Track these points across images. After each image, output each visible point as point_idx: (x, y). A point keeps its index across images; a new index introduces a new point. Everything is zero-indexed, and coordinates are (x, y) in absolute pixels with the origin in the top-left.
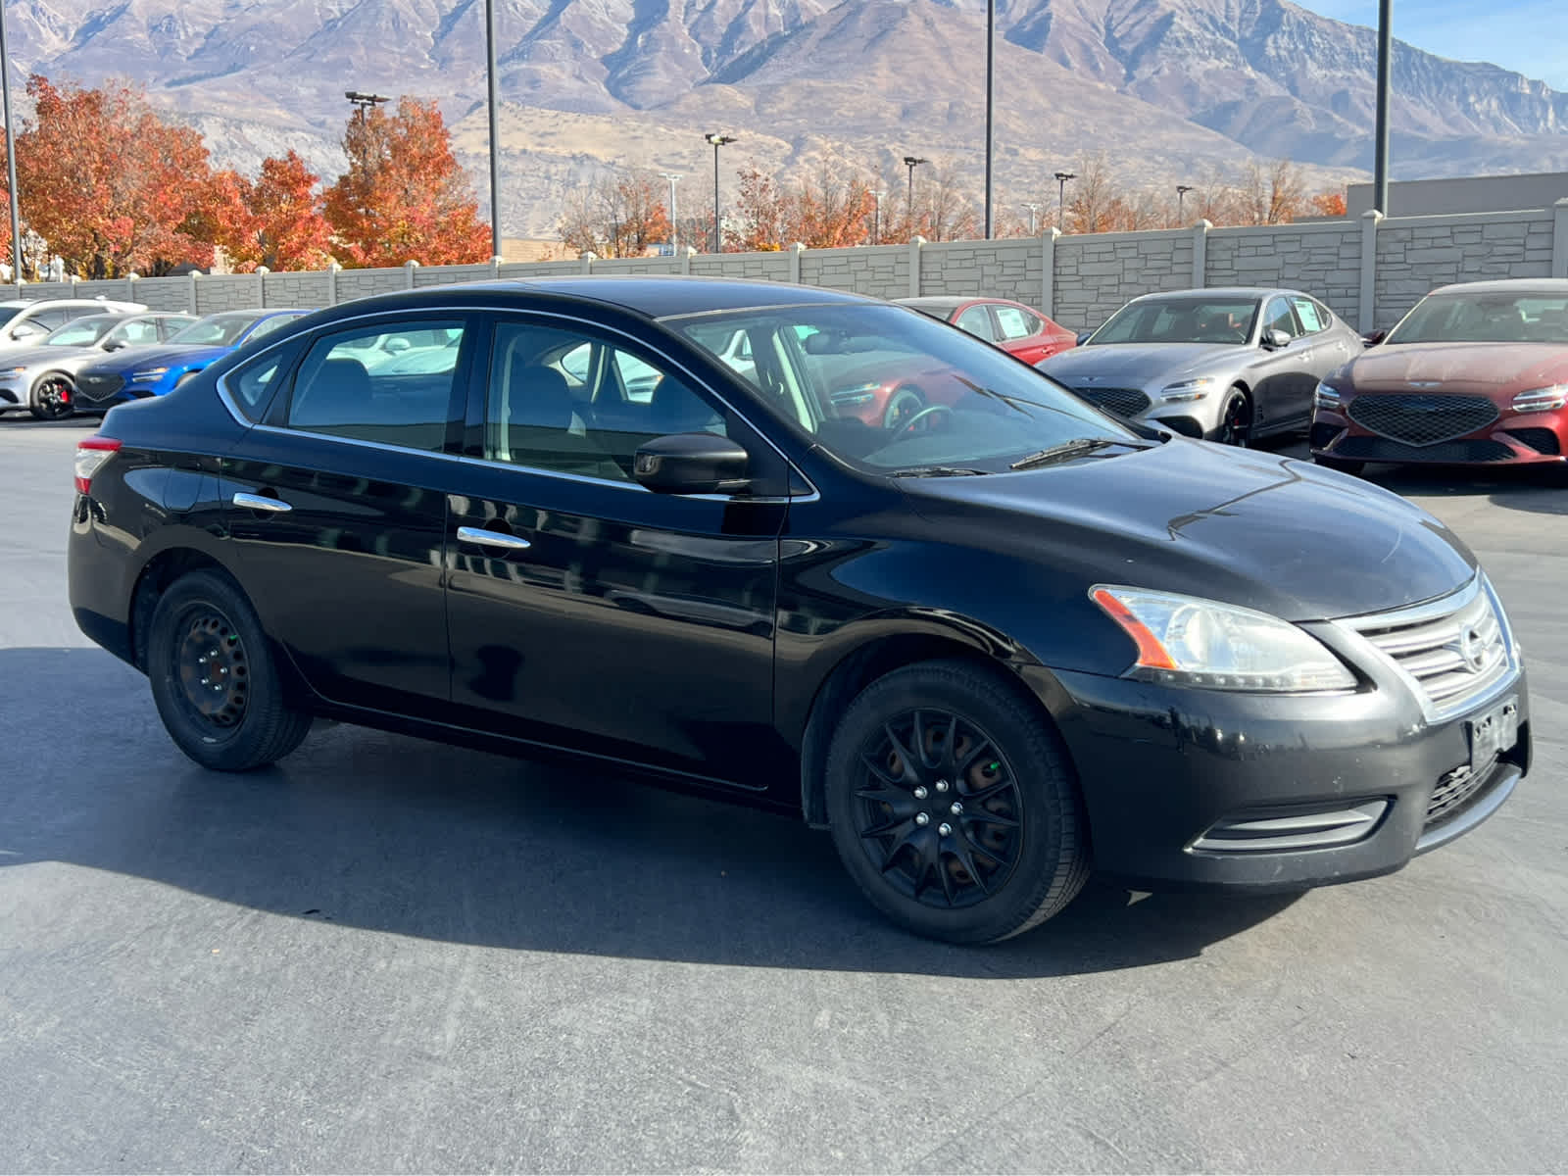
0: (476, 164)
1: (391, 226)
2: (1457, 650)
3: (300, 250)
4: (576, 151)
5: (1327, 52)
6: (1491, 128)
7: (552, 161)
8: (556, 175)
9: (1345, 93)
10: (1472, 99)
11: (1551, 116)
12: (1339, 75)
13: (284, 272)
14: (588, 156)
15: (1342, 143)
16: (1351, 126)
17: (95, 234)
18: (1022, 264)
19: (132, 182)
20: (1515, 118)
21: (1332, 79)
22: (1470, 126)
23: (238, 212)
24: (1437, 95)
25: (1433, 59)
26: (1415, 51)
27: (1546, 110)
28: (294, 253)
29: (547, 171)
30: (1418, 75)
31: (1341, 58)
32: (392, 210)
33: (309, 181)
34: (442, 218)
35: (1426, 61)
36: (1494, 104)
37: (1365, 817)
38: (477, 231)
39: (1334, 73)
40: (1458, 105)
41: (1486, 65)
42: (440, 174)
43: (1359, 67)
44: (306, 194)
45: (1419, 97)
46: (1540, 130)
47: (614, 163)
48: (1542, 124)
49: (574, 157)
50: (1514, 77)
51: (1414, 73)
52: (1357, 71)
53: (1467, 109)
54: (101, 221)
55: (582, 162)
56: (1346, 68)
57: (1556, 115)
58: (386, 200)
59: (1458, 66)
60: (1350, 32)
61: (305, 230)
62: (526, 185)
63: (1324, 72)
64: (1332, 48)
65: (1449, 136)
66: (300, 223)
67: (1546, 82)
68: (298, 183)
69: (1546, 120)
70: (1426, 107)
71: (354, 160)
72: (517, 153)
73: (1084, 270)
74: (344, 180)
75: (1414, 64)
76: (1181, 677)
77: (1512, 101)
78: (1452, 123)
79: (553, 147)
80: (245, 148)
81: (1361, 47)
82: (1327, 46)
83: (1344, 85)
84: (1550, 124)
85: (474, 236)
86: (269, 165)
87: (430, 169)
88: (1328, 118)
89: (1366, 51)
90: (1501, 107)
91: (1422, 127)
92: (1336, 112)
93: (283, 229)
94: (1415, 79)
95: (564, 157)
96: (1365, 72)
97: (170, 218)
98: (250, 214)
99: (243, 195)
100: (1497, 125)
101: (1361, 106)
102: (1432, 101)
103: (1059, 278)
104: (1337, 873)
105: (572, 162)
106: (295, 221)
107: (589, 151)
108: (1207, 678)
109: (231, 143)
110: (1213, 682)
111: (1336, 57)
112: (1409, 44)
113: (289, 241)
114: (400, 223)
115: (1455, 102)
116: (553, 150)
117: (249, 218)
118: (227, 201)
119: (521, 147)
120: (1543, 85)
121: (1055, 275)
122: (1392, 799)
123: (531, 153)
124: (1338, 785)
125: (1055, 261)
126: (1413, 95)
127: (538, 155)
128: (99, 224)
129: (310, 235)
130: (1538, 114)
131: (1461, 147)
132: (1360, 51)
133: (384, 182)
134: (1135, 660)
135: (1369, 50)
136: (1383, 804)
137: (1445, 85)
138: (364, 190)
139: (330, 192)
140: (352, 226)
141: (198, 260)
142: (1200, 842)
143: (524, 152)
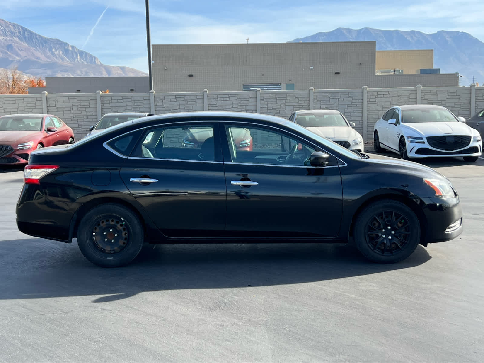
5: (3, 31)
6: (61, 60)
9: (11, 45)
10: (53, 50)
11: (79, 57)
12: (8, 39)
15: (12, 61)
16: (15, 56)
18: (35, 103)
20: (68, 57)
21: (6, 40)
22: (54, 59)
24: (42, 48)
25: (40, 36)
26: (34, 33)
27: (77, 55)
30: (35, 41)
31: (8, 33)
35: (37, 37)
36: (61, 52)
39: (6, 38)
40: (49, 52)
41: (57, 40)
43: (15, 37)
45: (36, 48)
46: (76, 61)
48: (76, 59)
50: (66, 44)
51: (34, 40)
52: (15, 38)
53: (52, 53)
56: (11, 37)
57: (80, 57)
59: (48, 39)
60: (11, 25)
63: (3, 37)
64: (5, 29)
65: (48, 62)
67: (76, 46)
69: (77, 59)
70: (39, 52)
73: (58, 105)
75: (33, 37)
77: (66, 52)
78: (48, 57)
81: (15, 30)
82: (3, 29)
83: (10, 42)
84: (79, 60)
88: (6, 53)
89: (17, 32)
90: (63, 53)
91: (38, 58)
92: (9, 51)
94: (34, 42)
96: (17, 38)
100: (62, 59)
101: (17, 50)
102: (41, 50)
103: (49, 108)
111: (7, 33)
112: (32, 31)
115: (48, 51)
120: (75, 47)
121: (47, 107)
125: (47, 102)
126: (34, 47)
130: (75, 56)
131: (51, 66)
132: (15, 32)
135: (18, 32)
137: (44, 45)
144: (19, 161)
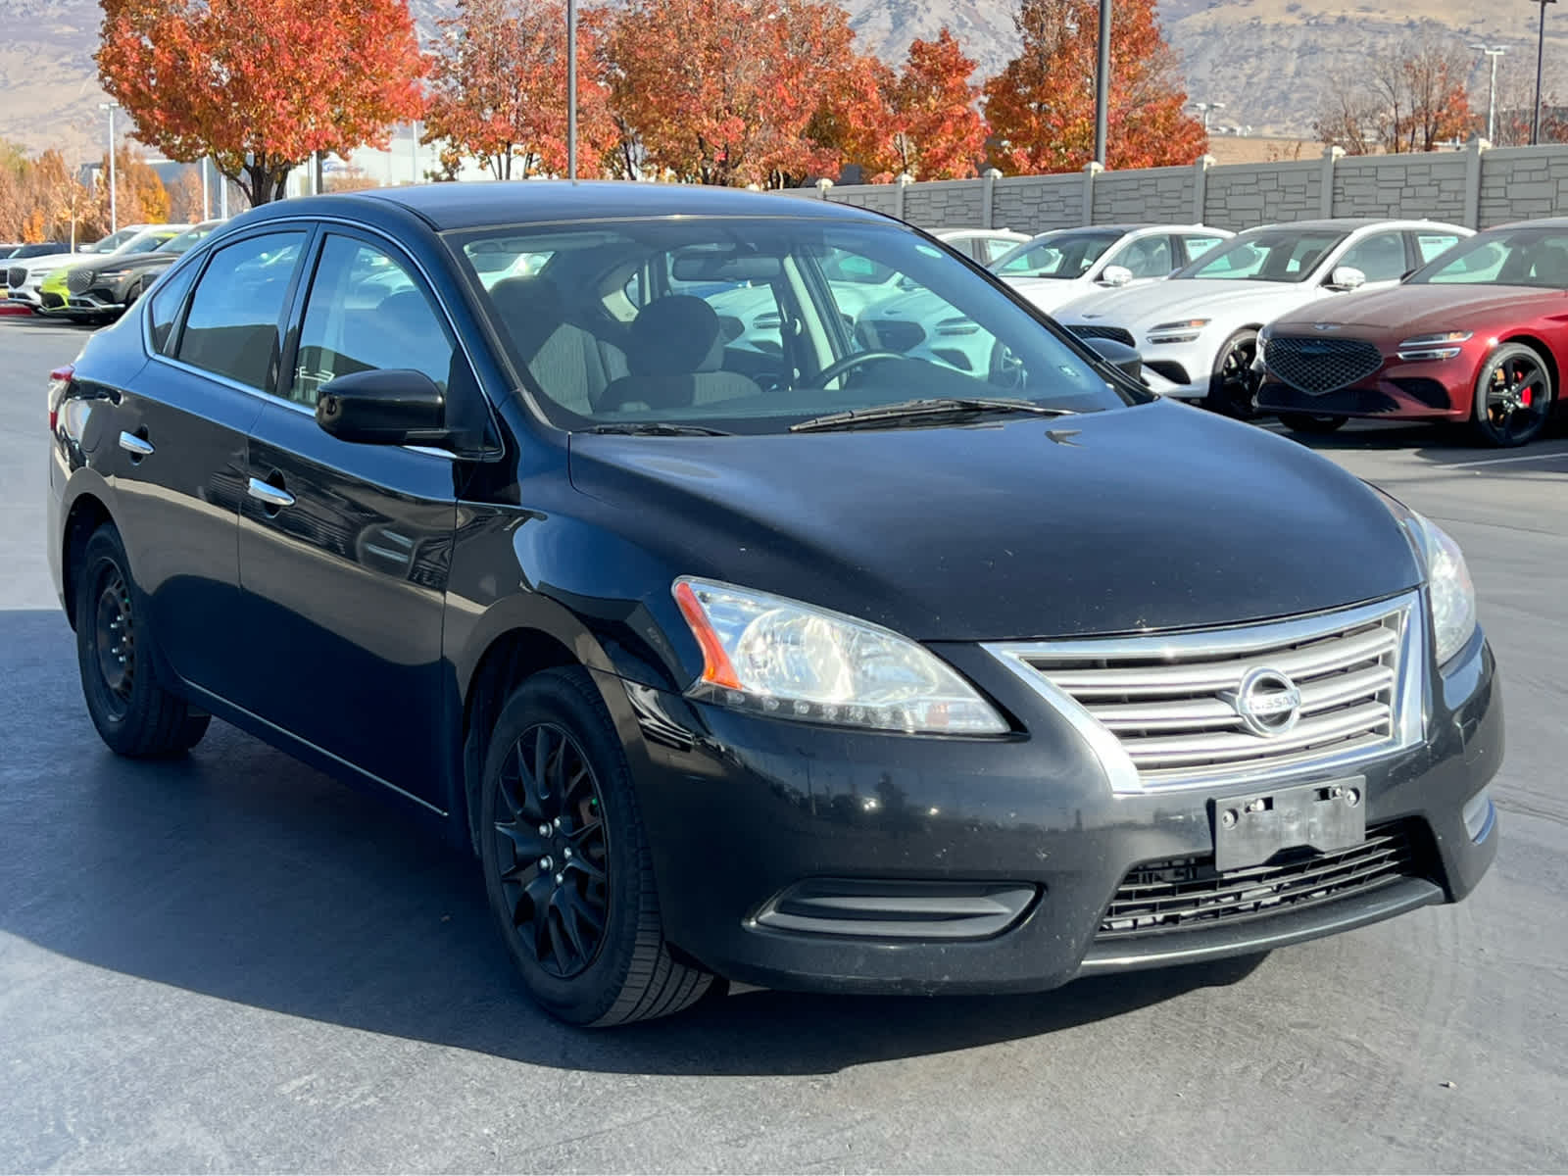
0: (1275, 38)
1: (1066, 125)
2: (1229, 701)
3: (946, 157)
4: (1415, 17)
7: (1380, 30)
8: (1384, 49)
13: (932, 180)
14: (1431, 24)
17: (700, 139)
19: (748, 75)
23: (873, 111)
28: (939, 162)
29: (1372, 46)
32: (1071, 100)
33: (964, 67)
34: (1139, 113)
37: (1003, 909)
38: (1182, 128)
42: (1137, 53)
44: (963, 87)
47: (1467, 33)
49: (1411, 25)
54: (706, 123)
55: (1422, 32)
58: (1063, 90)
61: (956, 131)
62: (1341, 65)
66: (949, 123)
68: (949, 71)
71: (1030, 40)
72: (1332, 21)
74: (1014, 64)
76: (752, 702)
79: (1382, 12)
80: (976, 27)
85: (1177, 136)
86: (917, 49)
87: (1124, 48)
93: (928, 132)
95: (1398, 26)
97: (787, 119)
98: (891, 111)
99: (882, 87)
104: (946, 978)
105: (1408, 32)
106: (942, 120)
107: (1432, 15)
108: (786, 704)
109: (960, 19)
110: (793, 711)
113: (935, 147)
114: (1078, 121)
116: (1382, 16)
117: (886, 118)
118: (862, 97)
119: (1339, 14)
122: (1041, 889)
123: (1351, 22)
124: (942, 858)
127: (1362, 24)
128: (704, 128)
129: (962, 139)
133: (1061, 67)
134: (700, 673)
136: (1032, 894)
138: (1036, 77)
139: (995, 82)
140: (1019, 124)
141: (819, 170)
142: (769, 915)
143: (1342, 19)
144: (1398, 407)
